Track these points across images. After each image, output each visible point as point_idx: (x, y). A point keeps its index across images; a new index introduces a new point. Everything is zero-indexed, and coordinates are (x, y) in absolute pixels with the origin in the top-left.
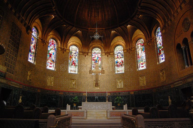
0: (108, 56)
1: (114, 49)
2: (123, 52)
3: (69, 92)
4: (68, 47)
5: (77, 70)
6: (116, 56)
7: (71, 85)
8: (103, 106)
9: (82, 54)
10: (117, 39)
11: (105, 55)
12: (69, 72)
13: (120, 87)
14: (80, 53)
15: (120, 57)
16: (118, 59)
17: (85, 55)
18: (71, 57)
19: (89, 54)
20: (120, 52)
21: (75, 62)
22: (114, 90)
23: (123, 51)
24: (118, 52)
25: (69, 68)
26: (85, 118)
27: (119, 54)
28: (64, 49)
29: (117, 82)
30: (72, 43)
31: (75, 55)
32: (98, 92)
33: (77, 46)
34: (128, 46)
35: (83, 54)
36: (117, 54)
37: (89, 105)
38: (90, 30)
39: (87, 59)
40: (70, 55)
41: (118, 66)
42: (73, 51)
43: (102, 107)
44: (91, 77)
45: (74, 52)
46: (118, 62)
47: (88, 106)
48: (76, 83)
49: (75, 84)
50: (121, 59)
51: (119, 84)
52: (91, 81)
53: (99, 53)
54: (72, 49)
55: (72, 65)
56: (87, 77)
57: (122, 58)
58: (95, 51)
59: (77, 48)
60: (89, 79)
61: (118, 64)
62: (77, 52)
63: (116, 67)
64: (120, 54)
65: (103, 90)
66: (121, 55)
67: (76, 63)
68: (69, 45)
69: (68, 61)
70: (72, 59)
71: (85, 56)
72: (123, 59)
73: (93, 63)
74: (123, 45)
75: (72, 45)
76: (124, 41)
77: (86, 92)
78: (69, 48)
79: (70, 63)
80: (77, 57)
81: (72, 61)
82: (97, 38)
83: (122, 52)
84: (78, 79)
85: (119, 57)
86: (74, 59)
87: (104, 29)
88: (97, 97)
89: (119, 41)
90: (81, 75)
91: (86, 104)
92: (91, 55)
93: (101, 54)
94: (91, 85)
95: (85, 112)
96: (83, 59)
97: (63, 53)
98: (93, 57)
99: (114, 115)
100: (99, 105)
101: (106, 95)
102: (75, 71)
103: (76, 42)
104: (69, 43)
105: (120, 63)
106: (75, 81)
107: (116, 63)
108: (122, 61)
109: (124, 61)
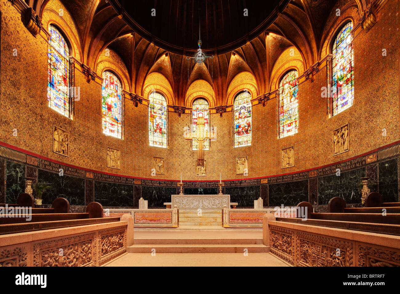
0: (221, 115)
1: (234, 101)
2: (250, 105)
3: (152, 180)
4: (145, 94)
5: (165, 140)
6: (237, 114)
7: (155, 167)
8: (213, 201)
9: (173, 110)
10: (240, 79)
11: (217, 112)
12: (151, 144)
13: (242, 172)
14: (170, 109)
16: (240, 120)
17: (180, 112)
18: (152, 116)
19: (187, 111)
20: (245, 105)
21: (161, 127)
22: (232, 177)
23: (252, 103)
24: (240, 106)
25: (150, 137)
26: (174, 225)
28: (136, 97)
29: (237, 163)
30: (152, 87)
31: (161, 112)
33: (163, 95)
34: (263, 91)
35: (175, 112)
36: (239, 111)
37: (186, 200)
39: (183, 121)
40: (151, 112)
41: (239, 133)
42: (155, 105)
43: (211, 203)
44: (190, 155)
45: (157, 106)
46: (239, 127)
47: (184, 202)
48: (163, 164)
49: (163, 166)
50: (246, 119)
51: (241, 167)
52: (190, 162)
53: (205, 110)
54: (155, 100)
55: (155, 131)
56: (183, 155)
57: (247, 117)
58: (198, 106)
59: (164, 99)
61: (240, 129)
63: (235, 135)
64: (245, 110)
65: (211, 177)
66: (246, 111)
67: (163, 128)
68: (148, 90)
69: (146, 123)
70: (156, 120)
71: (180, 115)
72: (250, 120)
74: (253, 90)
76: (255, 81)
77: (180, 181)
78: (147, 97)
79: (152, 128)
80: (164, 117)
81: (154, 123)
82: (202, 60)
83: (248, 106)
84: (167, 158)
85: (243, 117)
86: (159, 121)
88: (202, 190)
89: (245, 82)
90: (173, 151)
91: (180, 198)
92: (191, 114)
93: (208, 112)
94: (190, 169)
95: (174, 212)
96: (176, 120)
97: (136, 106)
98: (194, 117)
99: (238, 220)
100: (206, 200)
101: (217, 186)
102: (162, 143)
103: (161, 86)
104: (146, 87)
105: (243, 128)
106: (162, 161)
107: (236, 128)
108: (248, 124)
109: (251, 124)
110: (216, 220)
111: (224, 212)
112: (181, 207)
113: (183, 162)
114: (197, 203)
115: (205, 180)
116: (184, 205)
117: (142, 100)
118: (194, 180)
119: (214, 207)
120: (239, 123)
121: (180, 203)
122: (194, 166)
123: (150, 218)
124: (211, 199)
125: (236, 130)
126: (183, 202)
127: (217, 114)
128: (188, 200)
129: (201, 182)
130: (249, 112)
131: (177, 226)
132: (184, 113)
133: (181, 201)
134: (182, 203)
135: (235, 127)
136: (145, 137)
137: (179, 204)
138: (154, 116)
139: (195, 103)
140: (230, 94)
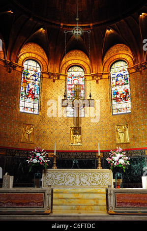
0: (97, 81)
1: (110, 69)
2: (127, 73)
3: (18, 150)
4: (19, 61)
5: (36, 106)
6: (114, 81)
7: (24, 135)
8: (92, 178)
9: (47, 76)
10: (115, 50)
11: (93, 79)
12: (21, 110)
13: (122, 141)
14: (44, 75)
15: (123, 84)
16: (118, 87)
17: (54, 78)
18: (25, 82)
19: (61, 77)
20: (122, 73)
21: (34, 92)
22: (111, 146)
23: (129, 71)
24: (117, 74)
25: (21, 102)
26: (46, 211)
27: (119, 78)
28: (10, 63)
29: (117, 131)
30: (27, 55)
31: (34, 78)
32: (78, 150)
33: (37, 62)
34: (139, 61)
35: (49, 78)
36: (116, 78)
37: (60, 175)
38: (64, 26)
39: (57, 86)
40: (24, 78)
41: (117, 100)
42: (29, 72)
43: (89, 180)
44: (64, 122)
45: (31, 73)
46: (117, 93)
47: (58, 178)
48: (33, 131)
49: (32, 134)
50: (124, 86)
51: (121, 136)
52: (64, 130)
53: (81, 77)
54: (29, 67)
55: (27, 97)
56: (56, 122)
57: (125, 84)
58: (73, 73)
59: (38, 66)
60: (60, 126)
61: (118, 96)
62: (39, 74)
63: (113, 101)
64: (122, 77)
65: (87, 147)
66: (123, 79)
67: (36, 93)
68: (22, 57)
69: (18, 89)
70: (28, 86)
71: (54, 81)
72: (128, 87)
73: (69, 94)
74: (129, 59)
75: (27, 59)
76: (130, 52)
77: (53, 151)
78: (21, 64)
79: (24, 93)
80: (37, 83)
81: (27, 89)
82: (79, 34)
83: (125, 74)
84: (38, 125)
85: (121, 84)
86: (31, 86)
87: (91, 25)
88: (77, 162)
89: (120, 52)
90: (45, 117)
91: (53, 173)
92: (66, 80)
93: (83, 78)
94: (64, 137)
95: (47, 192)
96: (50, 86)
97: (10, 72)
98: (69, 83)
99: (127, 203)
100: (83, 175)
101: (94, 157)
102: (33, 109)
103: (36, 54)
104: (21, 55)
105: (121, 95)
106: (32, 129)
107: (114, 95)
108: (126, 91)
109: (129, 91)
110: (97, 202)
111: (109, 192)
112: (54, 184)
113: (56, 129)
114: (73, 179)
115: (81, 150)
116: (57, 182)
117: (16, 66)
118: (68, 150)
119: (93, 184)
120: (116, 90)
121: (53, 179)
122: (68, 133)
123: (17, 201)
124: (90, 174)
125: (113, 97)
126: (56, 178)
127: (93, 81)
128: (62, 176)
129: (76, 152)
130: (126, 80)
131: (50, 211)
132: (58, 79)
133: (54, 176)
134: (55, 180)
135: (112, 94)
136: (15, 102)
137: (52, 181)
138: (27, 81)
139: (70, 70)
140: (106, 62)
